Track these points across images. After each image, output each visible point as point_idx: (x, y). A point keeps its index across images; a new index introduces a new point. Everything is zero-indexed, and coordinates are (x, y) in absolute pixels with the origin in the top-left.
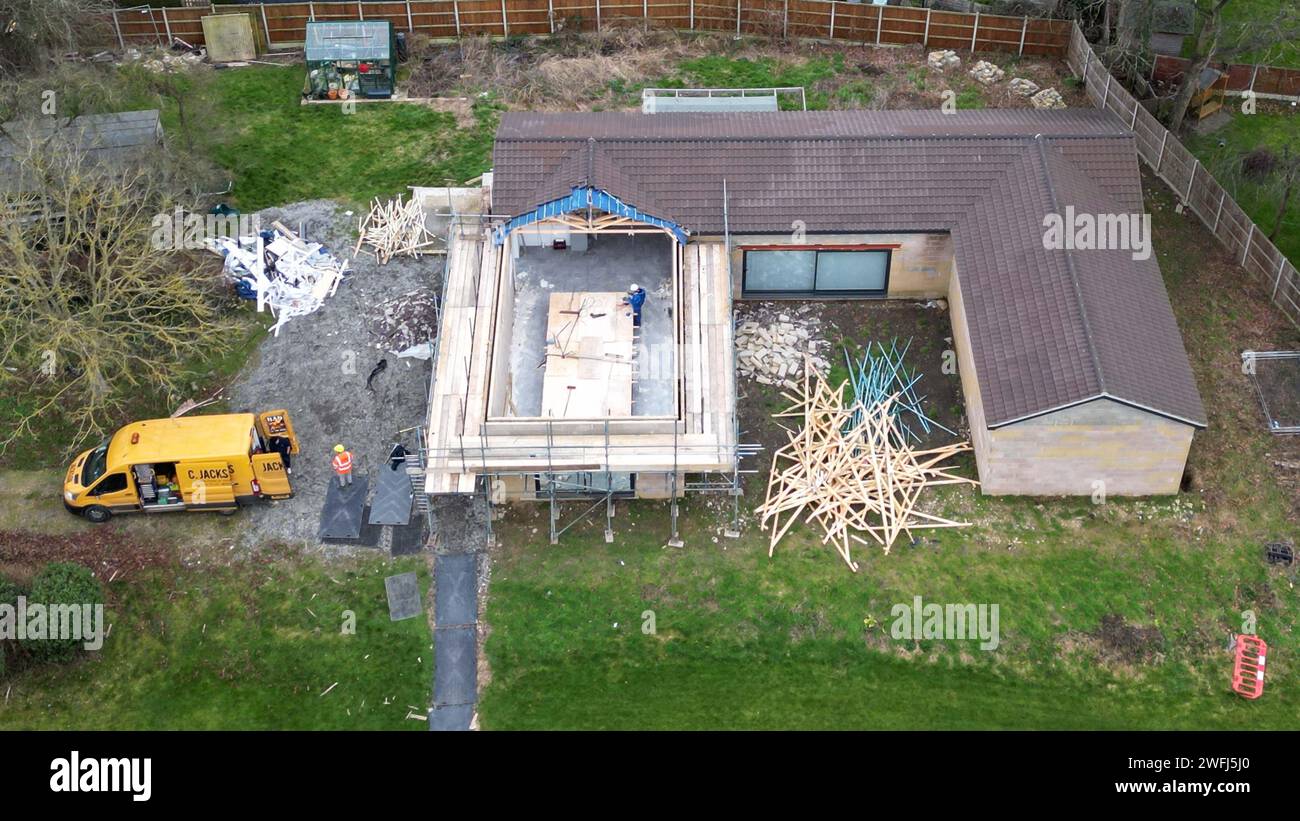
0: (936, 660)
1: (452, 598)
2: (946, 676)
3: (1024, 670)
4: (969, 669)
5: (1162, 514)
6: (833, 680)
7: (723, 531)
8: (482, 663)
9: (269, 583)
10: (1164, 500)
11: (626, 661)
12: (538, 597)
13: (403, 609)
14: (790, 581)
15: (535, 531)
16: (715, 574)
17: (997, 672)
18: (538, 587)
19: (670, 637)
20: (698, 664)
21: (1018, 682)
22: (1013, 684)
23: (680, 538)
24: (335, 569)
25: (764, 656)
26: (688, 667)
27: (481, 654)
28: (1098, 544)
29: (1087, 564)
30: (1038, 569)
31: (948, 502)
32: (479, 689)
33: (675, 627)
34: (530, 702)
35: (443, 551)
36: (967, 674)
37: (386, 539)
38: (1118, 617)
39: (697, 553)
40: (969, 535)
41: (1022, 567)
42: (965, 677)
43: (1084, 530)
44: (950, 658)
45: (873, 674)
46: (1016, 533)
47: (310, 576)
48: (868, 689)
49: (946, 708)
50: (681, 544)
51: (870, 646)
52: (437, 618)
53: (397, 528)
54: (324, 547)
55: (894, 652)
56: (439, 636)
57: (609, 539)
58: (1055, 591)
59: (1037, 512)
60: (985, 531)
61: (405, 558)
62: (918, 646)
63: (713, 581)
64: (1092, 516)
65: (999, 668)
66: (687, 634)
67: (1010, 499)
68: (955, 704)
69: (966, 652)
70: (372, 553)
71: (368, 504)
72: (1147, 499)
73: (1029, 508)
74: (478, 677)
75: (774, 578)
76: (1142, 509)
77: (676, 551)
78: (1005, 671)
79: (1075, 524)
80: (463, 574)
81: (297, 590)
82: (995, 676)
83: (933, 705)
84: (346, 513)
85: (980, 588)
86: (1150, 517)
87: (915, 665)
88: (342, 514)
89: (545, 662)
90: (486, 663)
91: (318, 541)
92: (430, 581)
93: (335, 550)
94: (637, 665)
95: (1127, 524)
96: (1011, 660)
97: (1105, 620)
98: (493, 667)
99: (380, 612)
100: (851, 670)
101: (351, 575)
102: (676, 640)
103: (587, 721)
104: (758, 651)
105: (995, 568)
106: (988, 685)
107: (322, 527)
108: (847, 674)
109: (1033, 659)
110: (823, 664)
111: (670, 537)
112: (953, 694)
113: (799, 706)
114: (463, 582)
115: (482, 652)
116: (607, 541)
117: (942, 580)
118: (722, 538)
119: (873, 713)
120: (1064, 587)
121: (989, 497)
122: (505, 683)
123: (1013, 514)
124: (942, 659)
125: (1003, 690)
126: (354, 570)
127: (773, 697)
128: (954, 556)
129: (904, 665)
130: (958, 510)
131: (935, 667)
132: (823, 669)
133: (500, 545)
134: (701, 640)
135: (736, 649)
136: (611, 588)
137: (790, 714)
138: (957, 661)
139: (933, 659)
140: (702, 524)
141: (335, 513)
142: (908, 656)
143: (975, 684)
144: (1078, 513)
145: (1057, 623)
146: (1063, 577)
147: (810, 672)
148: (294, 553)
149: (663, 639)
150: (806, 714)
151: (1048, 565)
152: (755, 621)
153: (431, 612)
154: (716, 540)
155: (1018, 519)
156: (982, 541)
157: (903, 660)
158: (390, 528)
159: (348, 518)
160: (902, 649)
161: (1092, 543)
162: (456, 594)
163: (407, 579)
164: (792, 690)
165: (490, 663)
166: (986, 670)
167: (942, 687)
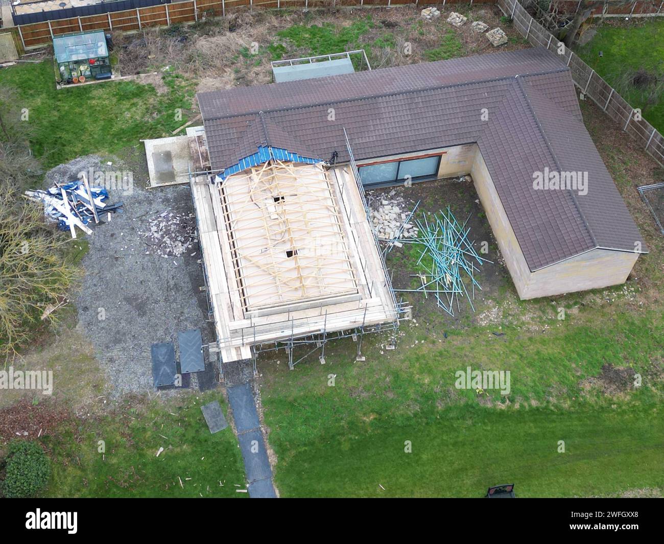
0: (518, 407)
1: (242, 414)
2: (526, 415)
3: (567, 404)
4: (537, 409)
5: (619, 297)
6: (465, 428)
7: (384, 346)
8: (270, 452)
9: (134, 422)
10: (618, 288)
11: (350, 436)
12: (291, 405)
13: (217, 425)
14: (430, 372)
15: (278, 362)
16: (387, 374)
17: (553, 408)
18: (290, 399)
19: (371, 417)
20: (390, 431)
21: (564, 412)
22: (562, 414)
23: (362, 355)
24: (170, 406)
25: (424, 420)
26: (385, 433)
27: (268, 446)
28: (591, 322)
29: (587, 335)
30: (563, 343)
31: (504, 308)
32: (272, 467)
33: (373, 411)
34: (303, 471)
35: (230, 385)
36: (536, 412)
37: (194, 381)
38: (610, 365)
39: (374, 363)
40: (521, 327)
41: (553, 343)
42: (536, 415)
43: (580, 314)
44: (526, 404)
45: (486, 421)
46: (545, 322)
47: (157, 413)
48: (485, 430)
49: (530, 434)
50: (363, 359)
51: (481, 405)
52: (237, 428)
53: (199, 373)
54: (159, 393)
55: (495, 406)
56: (241, 439)
57: (323, 362)
58: (574, 355)
59: (552, 306)
60: (528, 323)
61: (209, 392)
62: (508, 401)
63: (388, 379)
64: (583, 305)
65: (553, 405)
66: (380, 414)
67: (536, 301)
68: (534, 431)
69: (534, 399)
70: (189, 392)
71: (178, 360)
72: (609, 288)
73: (548, 305)
74: (270, 460)
75: (421, 372)
76: (608, 295)
77: (362, 363)
78: (556, 407)
79: (575, 310)
80: (245, 397)
81: (152, 424)
82: (552, 411)
83: (522, 434)
84: (167, 369)
85: (534, 360)
86: (613, 300)
87: (508, 411)
88: (164, 369)
89: (305, 445)
90: (272, 450)
91: (155, 389)
92: (227, 405)
93: (167, 394)
94: (357, 438)
95: (603, 307)
96: (558, 400)
97: (603, 368)
98: (276, 452)
99: (203, 429)
100: (474, 420)
101: (180, 408)
102: (375, 419)
103: (337, 476)
104: (421, 418)
105: (539, 346)
106: (549, 416)
107: (155, 380)
108: (472, 423)
109: (570, 397)
110: (458, 419)
111: (357, 355)
112: (532, 425)
113: (451, 447)
114: (246, 402)
115: (268, 444)
116: (322, 363)
117: (513, 358)
118: (385, 351)
119: (492, 444)
120: (579, 352)
121: (525, 301)
122: (286, 461)
123: (540, 309)
124: (522, 406)
125: (557, 418)
126: (181, 405)
127: (436, 444)
128: (516, 342)
129: (502, 414)
130: (510, 313)
131: (519, 412)
132: (459, 422)
133: (261, 375)
134: (388, 416)
135: (408, 419)
136: (332, 393)
137: (447, 453)
138: (530, 406)
139: (517, 406)
140: (371, 343)
141: (160, 370)
142: (503, 407)
143: (542, 417)
144: (575, 304)
145: (579, 374)
146: (576, 346)
147: (452, 426)
148: (143, 400)
149: (367, 420)
150: (456, 451)
151: (567, 339)
152: (416, 400)
153: (233, 425)
154: (382, 353)
155: (543, 312)
156: (528, 331)
157: (501, 409)
158: (196, 374)
159: (169, 371)
160: (499, 403)
161: (587, 321)
162: (244, 410)
163: (214, 405)
164: (445, 438)
165: (274, 450)
166: (546, 408)
167: (525, 422)
